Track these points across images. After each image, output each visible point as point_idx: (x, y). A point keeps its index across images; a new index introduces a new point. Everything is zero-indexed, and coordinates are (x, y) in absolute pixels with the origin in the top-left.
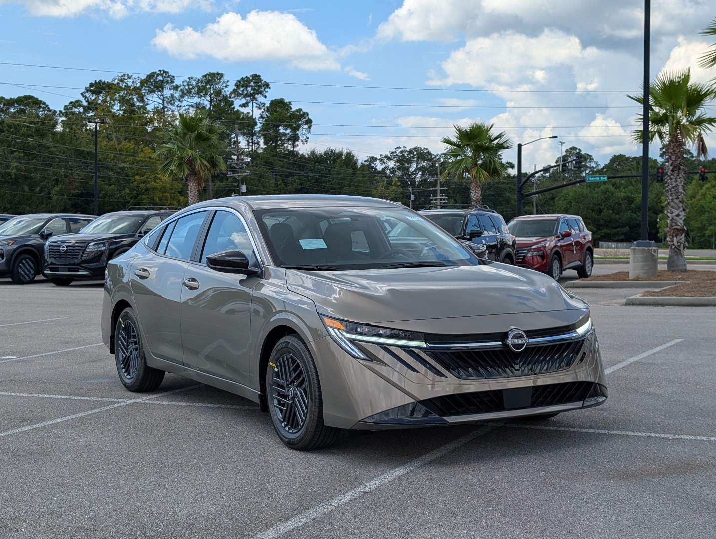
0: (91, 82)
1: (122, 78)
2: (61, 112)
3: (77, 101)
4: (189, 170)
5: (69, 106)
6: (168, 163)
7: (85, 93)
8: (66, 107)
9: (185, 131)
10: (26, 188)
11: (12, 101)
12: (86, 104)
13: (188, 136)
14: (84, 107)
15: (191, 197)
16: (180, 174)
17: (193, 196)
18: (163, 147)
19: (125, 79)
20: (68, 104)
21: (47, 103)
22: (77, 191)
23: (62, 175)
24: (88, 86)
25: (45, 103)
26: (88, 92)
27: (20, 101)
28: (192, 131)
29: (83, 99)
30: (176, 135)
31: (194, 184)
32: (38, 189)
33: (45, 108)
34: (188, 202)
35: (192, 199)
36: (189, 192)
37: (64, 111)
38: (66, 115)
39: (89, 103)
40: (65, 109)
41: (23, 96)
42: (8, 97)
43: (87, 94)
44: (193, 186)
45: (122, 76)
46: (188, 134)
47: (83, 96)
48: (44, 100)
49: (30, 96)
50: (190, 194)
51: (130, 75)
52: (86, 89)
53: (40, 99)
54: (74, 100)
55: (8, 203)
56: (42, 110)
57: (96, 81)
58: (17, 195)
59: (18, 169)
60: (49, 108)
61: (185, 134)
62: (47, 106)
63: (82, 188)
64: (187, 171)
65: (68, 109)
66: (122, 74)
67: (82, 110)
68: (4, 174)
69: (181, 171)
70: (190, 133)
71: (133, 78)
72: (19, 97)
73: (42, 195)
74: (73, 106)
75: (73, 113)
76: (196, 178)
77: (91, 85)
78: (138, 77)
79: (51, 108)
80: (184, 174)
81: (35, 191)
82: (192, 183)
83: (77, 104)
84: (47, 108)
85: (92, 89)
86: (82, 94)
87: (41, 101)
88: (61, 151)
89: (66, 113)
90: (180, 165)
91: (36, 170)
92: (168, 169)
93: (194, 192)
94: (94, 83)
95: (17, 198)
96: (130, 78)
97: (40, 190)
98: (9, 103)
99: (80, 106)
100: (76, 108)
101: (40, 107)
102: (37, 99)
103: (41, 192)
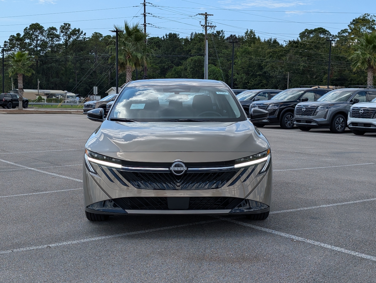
0: (353, 19)
1: (364, 16)
2: (336, 35)
3: (345, 30)
4: (368, 65)
5: (340, 32)
6: (356, 62)
7: (350, 25)
8: (339, 33)
9: (367, 44)
10: (309, 76)
11: (311, 31)
12: (350, 31)
13: (369, 47)
14: (349, 33)
15: (369, 81)
16: (363, 68)
17: (370, 80)
18: (355, 53)
19: (366, 16)
20: (340, 31)
21: (329, 31)
22: (336, 77)
23: (327, 69)
24: (352, 21)
25: (328, 31)
26: (351, 24)
27: (315, 30)
28: (371, 44)
29: (348, 28)
30: (362, 46)
31: (371, 74)
32: (314, 77)
33: (328, 34)
34: (367, 83)
35: (369, 82)
36: (368, 78)
37: (337, 35)
38: (338, 37)
39: (352, 30)
40: (338, 34)
41: (317, 28)
42: (309, 29)
43: (351, 25)
44: (370, 75)
45: (364, 15)
46: (368, 45)
47: (349, 27)
48: (328, 30)
49: (321, 28)
50: (368, 79)
51: (369, 14)
52: (351, 23)
53: (326, 29)
54: (343, 29)
55: (299, 84)
56: (326, 35)
57: (356, 18)
58: (303, 80)
59: (304, 67)
60: (330, 34)
61: (367, 46)
62: (329, 33)
63: (339, 76)
64: (366, 66)
65: (340, 34)
66: (364, 14)
67: (347, 34)
68: (297, 69)
69: (363, 66)
70: (369, 45)
71: (370, 16)
72: (315, 29)
73: (316, 80)
74: (343, 32)
75: (343, 36)
76: (372, 70)
77: (354, 21)
78: (374, 15)
79: (331, 34)
80: (364, 68)
81: (313, 78)
82: (370, 73)
83: (344, 31)
84: (329, 34)
85: (354, 22)
86: (348, 26)
87: (326, 30)
88: (327, 56)
89: (339, 36)
90: (363, 63)
91: (314, 67)
92: (356, 65)
93: (371, 78)
94: (355, 19)
95: (303, 82)
96: (368, 15)
97: (315, 77)
98: (310, 32)
99: (346, 32)
100: (344, 33)
101: (326, 34)
102: (324, 29)
103: (316, 78)
